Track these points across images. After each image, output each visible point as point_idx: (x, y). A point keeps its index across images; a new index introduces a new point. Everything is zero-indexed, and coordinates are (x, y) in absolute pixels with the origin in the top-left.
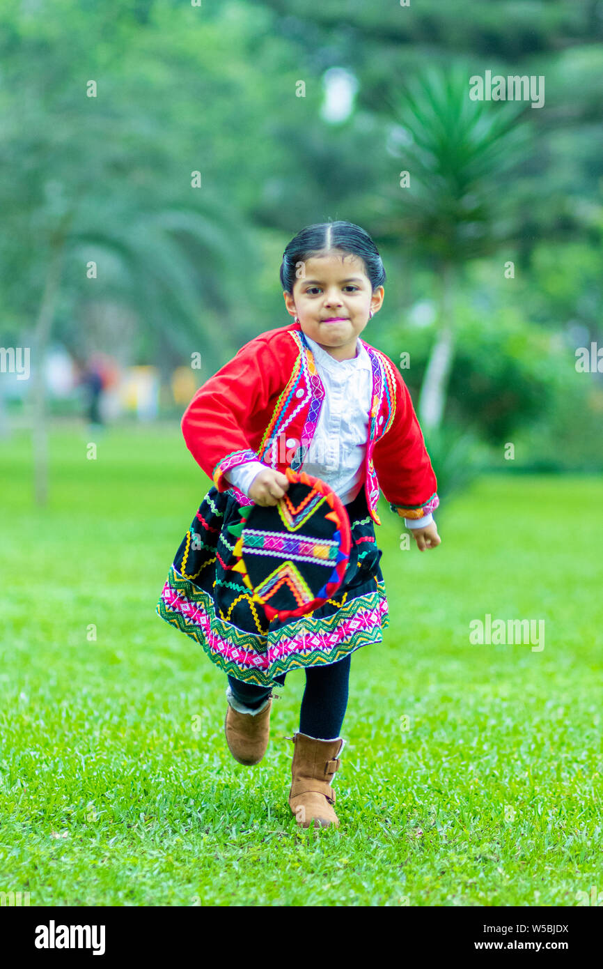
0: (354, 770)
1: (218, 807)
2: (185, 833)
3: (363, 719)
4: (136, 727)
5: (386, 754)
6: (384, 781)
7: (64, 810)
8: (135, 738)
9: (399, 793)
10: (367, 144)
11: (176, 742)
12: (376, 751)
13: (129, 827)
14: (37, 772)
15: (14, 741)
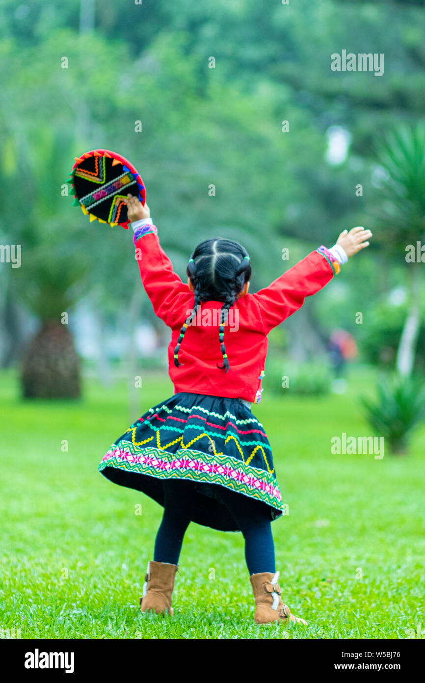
0: (355, 616)
4: (203, 587)
5: (377, 605)
6: (376, 625)
8: (202, 595)
9: (387, 633)
10: (356, 179)
11: (231, 598)
12: (370, 603)
14: (134, 619)
15: (119, 598)
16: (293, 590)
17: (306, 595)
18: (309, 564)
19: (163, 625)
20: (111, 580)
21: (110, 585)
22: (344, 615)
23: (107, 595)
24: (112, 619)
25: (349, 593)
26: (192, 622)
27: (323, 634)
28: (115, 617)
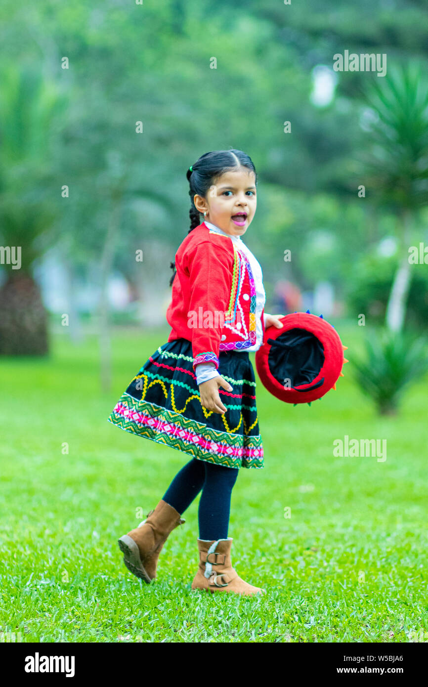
0: (342, 587)
1: (241, 616)
2: (217, 635)
3: (348, 550)
4: (179, 557)
6: (364, 596)
7: (127, 619)
8: (178, 565)
9: (376, 605)
10: (344, 121)
13: (175, 631)
14: (106, 591)
15: (89, 567)
16: (275, 560)
17: (289, 565)
18: (293, 532)
19: (136, 596)
20: (81, 548)
21: (80, 554)
22: (329, 586)
23: (76, 564)
24: (82, 590)
25: (335, 563)
26: (168, 593)
27: (308, 606)
28: (85, 588)
